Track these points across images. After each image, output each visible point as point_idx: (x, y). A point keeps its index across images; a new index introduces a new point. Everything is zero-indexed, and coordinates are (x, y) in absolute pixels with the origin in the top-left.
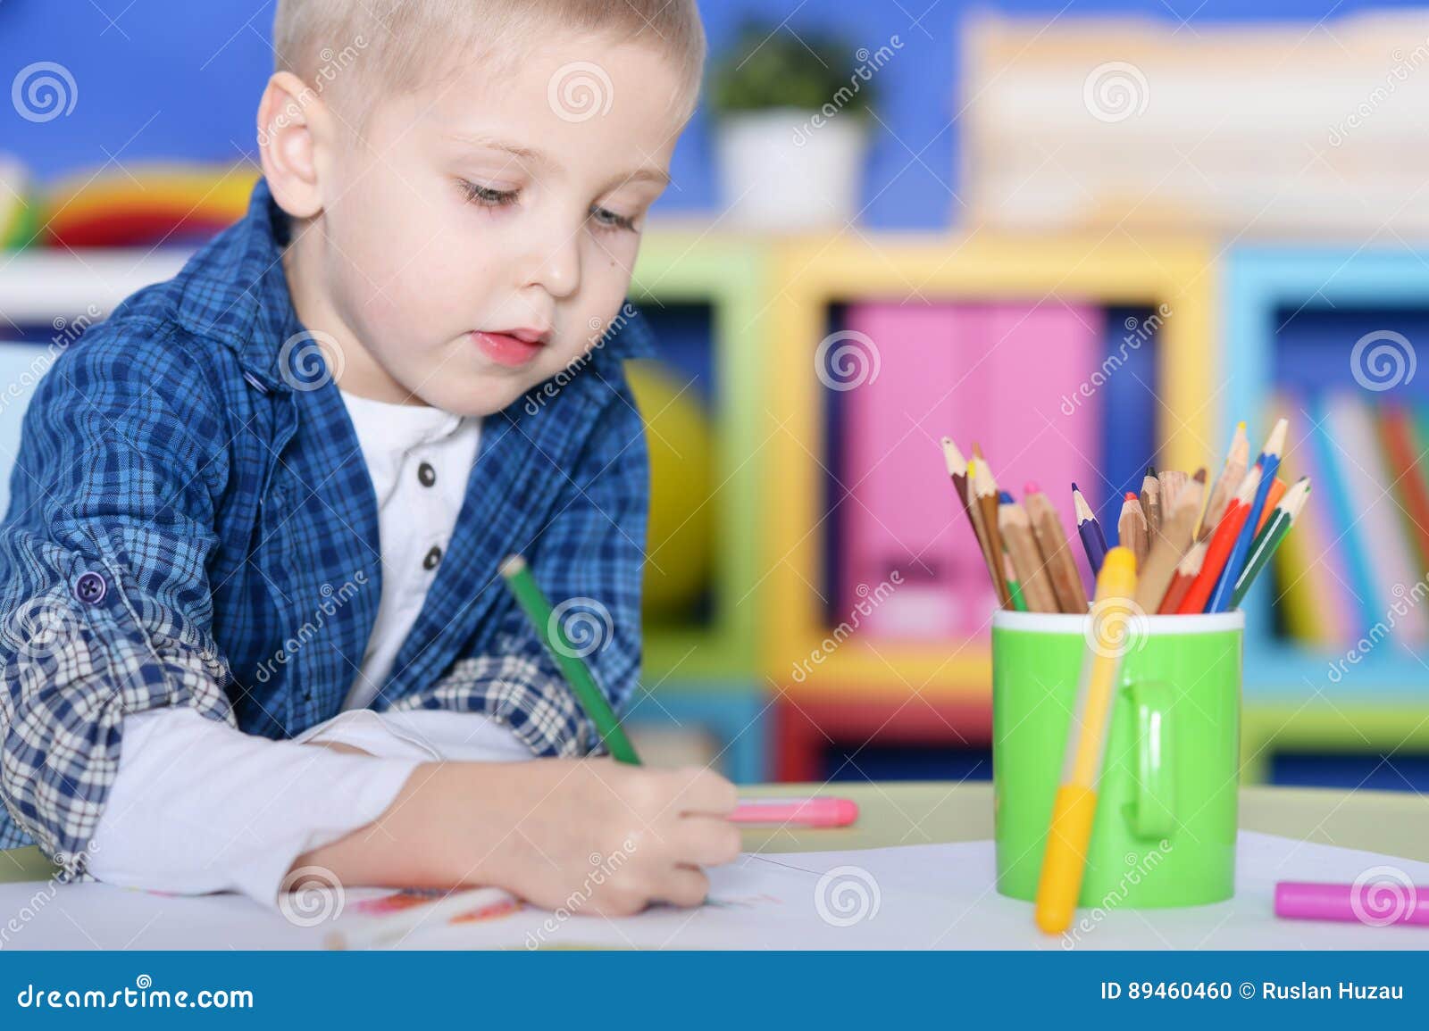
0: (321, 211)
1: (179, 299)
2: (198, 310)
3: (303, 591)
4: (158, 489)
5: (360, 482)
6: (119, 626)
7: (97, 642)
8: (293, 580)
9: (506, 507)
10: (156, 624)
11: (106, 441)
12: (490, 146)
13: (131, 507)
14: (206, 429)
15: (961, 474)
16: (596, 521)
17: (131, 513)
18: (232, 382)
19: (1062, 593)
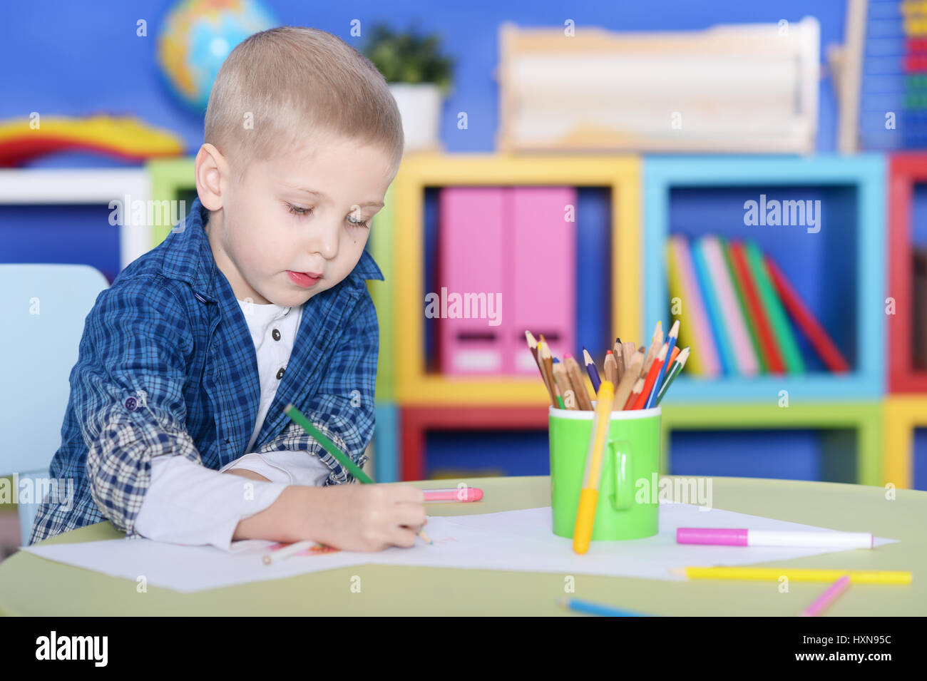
0: (222, 208)
1: (162, 262)
2: (172, 266)
3: (223, 392)
4: (159, 355)
5: (248, 341)
6: (146, 419)
7: (137, 427)
8: (218, 388)
9: (314, 348)
10: (162, 419)
11: (135, 334)
12: (301, 190)
13: (147, 364)
14: (181, 325)
15: (535, 347)
16: (354, 356)
17: (147, 368)
18: (190, 301)
19: (581, 401)
